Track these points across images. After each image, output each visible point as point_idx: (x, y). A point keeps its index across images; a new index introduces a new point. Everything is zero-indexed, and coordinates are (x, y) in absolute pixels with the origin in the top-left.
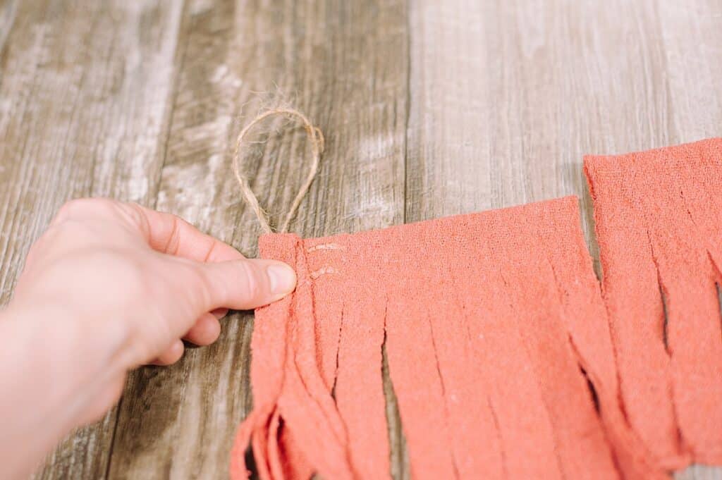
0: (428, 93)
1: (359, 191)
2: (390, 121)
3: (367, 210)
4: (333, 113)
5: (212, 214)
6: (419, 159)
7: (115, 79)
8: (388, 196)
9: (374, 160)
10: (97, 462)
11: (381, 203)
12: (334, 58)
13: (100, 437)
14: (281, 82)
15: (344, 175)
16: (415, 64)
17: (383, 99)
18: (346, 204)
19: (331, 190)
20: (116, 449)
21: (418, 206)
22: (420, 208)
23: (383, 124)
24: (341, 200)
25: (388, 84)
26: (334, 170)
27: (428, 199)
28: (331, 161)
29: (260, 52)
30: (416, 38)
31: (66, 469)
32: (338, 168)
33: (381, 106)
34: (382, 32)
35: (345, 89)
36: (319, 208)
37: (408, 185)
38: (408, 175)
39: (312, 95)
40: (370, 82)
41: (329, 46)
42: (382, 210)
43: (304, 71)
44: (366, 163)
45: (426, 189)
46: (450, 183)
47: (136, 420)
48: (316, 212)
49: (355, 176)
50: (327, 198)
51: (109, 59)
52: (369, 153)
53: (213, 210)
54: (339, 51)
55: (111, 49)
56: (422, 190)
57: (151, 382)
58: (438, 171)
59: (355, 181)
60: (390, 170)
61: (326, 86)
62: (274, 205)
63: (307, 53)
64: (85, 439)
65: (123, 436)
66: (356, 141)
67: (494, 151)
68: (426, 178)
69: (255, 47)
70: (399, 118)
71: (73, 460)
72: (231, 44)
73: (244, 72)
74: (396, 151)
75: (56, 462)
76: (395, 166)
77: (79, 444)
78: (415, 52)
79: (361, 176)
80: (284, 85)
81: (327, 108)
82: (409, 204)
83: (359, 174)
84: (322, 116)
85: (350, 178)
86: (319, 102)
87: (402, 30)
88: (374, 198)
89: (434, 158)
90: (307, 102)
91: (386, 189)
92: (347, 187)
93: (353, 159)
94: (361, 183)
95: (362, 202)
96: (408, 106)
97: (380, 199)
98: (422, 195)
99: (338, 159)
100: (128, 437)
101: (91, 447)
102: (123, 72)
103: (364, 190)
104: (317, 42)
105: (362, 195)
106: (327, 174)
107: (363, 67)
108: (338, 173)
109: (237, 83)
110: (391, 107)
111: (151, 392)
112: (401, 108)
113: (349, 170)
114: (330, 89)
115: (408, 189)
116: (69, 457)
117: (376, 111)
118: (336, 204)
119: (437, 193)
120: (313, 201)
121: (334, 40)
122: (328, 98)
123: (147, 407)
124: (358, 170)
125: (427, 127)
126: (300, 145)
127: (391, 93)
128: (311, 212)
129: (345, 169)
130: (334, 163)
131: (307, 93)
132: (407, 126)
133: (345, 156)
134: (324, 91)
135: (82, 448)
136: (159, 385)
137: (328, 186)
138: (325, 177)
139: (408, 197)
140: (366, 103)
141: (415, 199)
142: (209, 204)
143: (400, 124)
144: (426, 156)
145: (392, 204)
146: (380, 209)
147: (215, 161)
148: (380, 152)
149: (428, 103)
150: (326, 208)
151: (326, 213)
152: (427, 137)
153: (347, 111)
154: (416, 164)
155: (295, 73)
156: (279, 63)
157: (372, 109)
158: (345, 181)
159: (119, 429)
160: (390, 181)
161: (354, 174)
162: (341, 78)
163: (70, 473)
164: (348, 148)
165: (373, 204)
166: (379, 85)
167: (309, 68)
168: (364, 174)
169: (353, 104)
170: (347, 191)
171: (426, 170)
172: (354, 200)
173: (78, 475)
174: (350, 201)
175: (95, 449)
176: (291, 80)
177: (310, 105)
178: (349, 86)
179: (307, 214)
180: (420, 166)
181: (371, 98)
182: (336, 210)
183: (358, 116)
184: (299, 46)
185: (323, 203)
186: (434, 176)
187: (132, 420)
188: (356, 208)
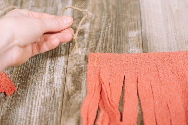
0: (146, 20)
1: (129, 46)
2: (137, 27)
3: (132, 51)
4: (120, 24)
5: (86, 50)
6: (146, 38)
7: (55, 11)
8: (138, 48)
9: (133, 38)
10: (57, 120)
11: (136, 49)
12: (119, 9)
13: (57, 113)
14: (104, 14)
15: (124, 41)
16: (142, 12)
17: (134, 21)
18: (126, 49)
19: (121, 45)
20: (62, 116)
21: (147, 50)
22: (147, 51)
23: (134, 28)
24: (124, 48)
25: (135, 17)
26: (121, 39)
27: (149, 49)
28: (120, 37)
29: (97, 6)
30: (142, 5)
31: (47, 122)
32: (122, 39)
33: (133, 23)
34: (132, 3)
35: (122, 18)
36: (118, 50)
37: (143, 45)
38: (143, 42)
39: (113, 19)
40: (129, 16)
41: (117, 6)
42: (137, 51)
43: (110, 12)
44: (131, 38)
45: (148, 46)
46: (155, 45)
47: (68, 108)
48: (117, 51)
49: (128, 42)
50: (120, 47)
51: (53, 6)
52: (131, 35)
53: (87, 49)
54: (120, 7)
55: (53, 3)
56: (147, 46)
57: (72, 97)
58: (152, 41)
59: (128, 43)
60: (138, 40)
61: (117, 17)
62: (105, 48)
63: (111, 7)
64: (53, 113)
65: (64, 112)
66: (127, 32)
67: (167, 37)
68: (148, 43)
69: (95, 5)
70: (139, 26)
71: (49, 119)
72: (88, 3)
73: (93, 11)
74: (139, 35)
75: (44, 120)
76: (139, 39)
77: (51, 114)
78: (142, 9)
79: (129, 42)
80: (105, 15)
81: (118, 22)
82: (144, 50)
83: (129, 41)
84: (116, 24)
85: (126, 42)
86: (115, 21)
87: (137, 2)
88: (134, 48)
89: (150, 38)
90: (112, 21)
91: (137, 46)
92: (126, 44)
93: (126, 37)
94: (130, 43)
95: (130, 49)
96: (141, 23)
97: (135, 48)
98: (148, 48)
99: (122, 36)
100: (66, 113)
101: (55, 116)
102: (57, 9)
103: (131, 45)
104: (113, 4)
105: (130, 47)
106: (119, 40)
107: (127, 12)
108: (122, 40)
109: (91, 14)
110: (136, 23)
111: (72, 100)
112: (139, 24)
113: (126, 40)
114: (118, 17)
115: (144, 46)
116: (48, 118)
117: (132, 24)
118: (123, 49)
119: (152, 47)
120: (116, 48)
121: (118, 4)
122: (118, 20)
123: (71, 104)
124: (128, 40)
125: (147, 29)
126: (111, 32)
127: (136, 19)
128: (116, 51)
129: (125, 39)
130: (121, 37)
131: (111, 18)
132: (141, 28)
133: (124, 35)
134: (116, 18)
135: (52, 115)
136: (74, 98)
137: (120, 44)
138: (119, 41)
139: (144, 48)
140: (129, 22)
141: (146, 49)
142: (85, 47)
143: (140, 28)
144: (148, 37)
145: (139, 50)
146: (136, 51)
147: (86, 35)
148: (134, 35)
149: (147, 23)
150: (120, 50)
151: (120, 51)
152: (148, 32)
153: (124, 24)
154: (145, 39)
155: (108, 12)
156: (103, 9)
157: (131, 23)
158: (125, 43)
159: (63, 110)
160: (138, 43)
161: (127, 41)
162: (121, 15)
163: (49, 123)
164: (125, 34)
165: (134, 49)
166: (132, 17)
167: (111, 11)
168: (130, 41)
169: (125, 22)
170: (126, 46)
171: (148, 41)
172: (128, 48)
173: (51, 124)
174: (127, 48)
175: (56, 116)
176: (106, 14)
177: (113, 21)
178: (124, 17)
179: (115, 51)
180: (146, 40)
181: (130, 20)
182: (123, 51)
183: (127, 25)
184: (108, 5)
185: (119, 48)
186: (151, 43)
187: (67, 108)
188: (129, 51)
